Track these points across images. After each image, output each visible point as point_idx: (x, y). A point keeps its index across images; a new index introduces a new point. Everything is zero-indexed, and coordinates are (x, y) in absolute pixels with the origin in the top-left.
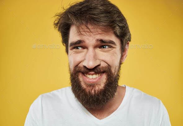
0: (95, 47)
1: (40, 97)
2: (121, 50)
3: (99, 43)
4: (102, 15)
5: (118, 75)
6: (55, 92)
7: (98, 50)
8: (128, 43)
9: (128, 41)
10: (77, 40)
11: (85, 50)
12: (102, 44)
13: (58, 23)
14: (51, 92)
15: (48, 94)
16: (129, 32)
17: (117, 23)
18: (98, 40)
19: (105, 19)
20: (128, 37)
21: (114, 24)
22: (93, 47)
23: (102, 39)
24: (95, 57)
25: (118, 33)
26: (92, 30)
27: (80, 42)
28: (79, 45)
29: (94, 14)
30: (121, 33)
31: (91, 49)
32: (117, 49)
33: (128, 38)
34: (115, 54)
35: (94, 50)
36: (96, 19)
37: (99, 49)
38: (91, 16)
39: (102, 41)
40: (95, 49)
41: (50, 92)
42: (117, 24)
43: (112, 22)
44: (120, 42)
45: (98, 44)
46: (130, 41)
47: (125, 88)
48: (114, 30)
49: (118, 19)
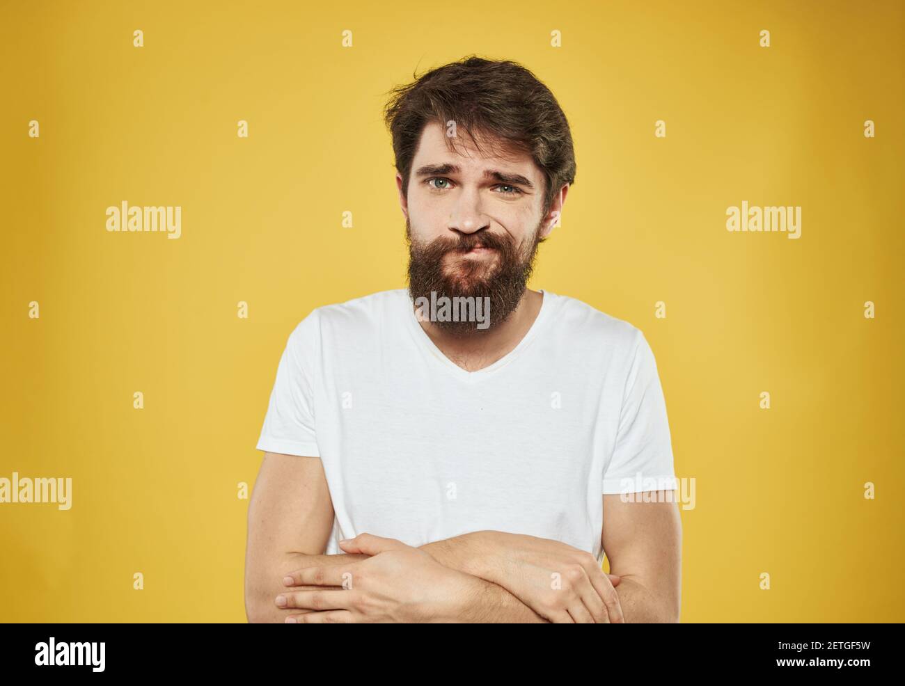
0: (482, 185)
1: (315, 313)
2: (545, 202)
3: (491, 178)
4: (510, 111)
5: (528, 267)
6: (354, 303)
7: (487, 194)
8: (565, 190)
9: (565, 181)
10: (442, 165)
11: (456, 189)
12: (499, 182)
13: (393, 110)
14: (346, 304)
15: (335, 307)
16: (572, 159)
17: (544, 135)
18: (488, 173)
19: (516, 122)
20: (566, 170)
21: (535, 137)
22: (476, 184)
23: (500, 172)
24: (479, 209)
25: (543, 160)
26: (481, 145)
27: (448, 168)
28: (443, 176)
29: (490, 106)
30: (549, 159)
31: (470, 189)
32: (535, 197)
33: (567, 174)
34: (527, 210)
35: (479, 193)
36: (492, 119)
37: (492, 192)
38: (483, 110)
39: (497, 175)
40: (480, 190)
41: (344, 302)
42: (542, 138)
43: (530, 132)
44: (543, 181)
45: (488, 180)
46: (571, 182)
47: (542, 295)
48: (533, 152)
49: (547, 124)
